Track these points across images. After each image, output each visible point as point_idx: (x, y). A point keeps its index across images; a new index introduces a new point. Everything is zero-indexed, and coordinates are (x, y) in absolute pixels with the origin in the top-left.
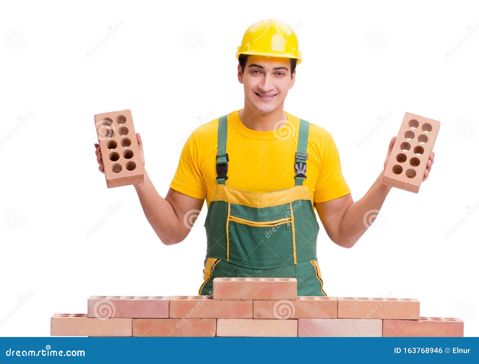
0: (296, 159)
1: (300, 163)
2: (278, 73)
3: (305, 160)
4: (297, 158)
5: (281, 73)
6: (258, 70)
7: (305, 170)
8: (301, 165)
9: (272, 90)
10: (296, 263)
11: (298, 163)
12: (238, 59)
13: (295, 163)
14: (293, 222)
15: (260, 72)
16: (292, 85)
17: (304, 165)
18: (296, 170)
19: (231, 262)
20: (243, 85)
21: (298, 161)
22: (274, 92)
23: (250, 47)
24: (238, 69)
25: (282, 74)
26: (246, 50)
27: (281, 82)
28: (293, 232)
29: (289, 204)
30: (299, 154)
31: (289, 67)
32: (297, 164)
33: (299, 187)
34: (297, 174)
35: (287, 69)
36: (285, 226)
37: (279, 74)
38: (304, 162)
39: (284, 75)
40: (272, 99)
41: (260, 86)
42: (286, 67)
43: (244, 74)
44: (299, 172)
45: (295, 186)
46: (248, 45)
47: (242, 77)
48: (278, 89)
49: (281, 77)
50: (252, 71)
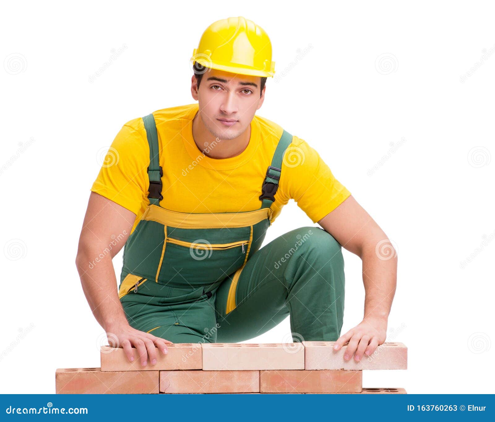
1: (270, 183)
6: (220, 85)
13: (263, 183)
15: (221, 88)
17: (275, 186)
18: (263, 191)
21: (268, 180)
29: (250, 227)
31: (259, 84)
32: (266, 185)
35: (256, 86)
43: (199, 89)
44: (266, 194)
45: (261, 208)
47: (197, 92)
49: (248, 95)
50: (212, 86)
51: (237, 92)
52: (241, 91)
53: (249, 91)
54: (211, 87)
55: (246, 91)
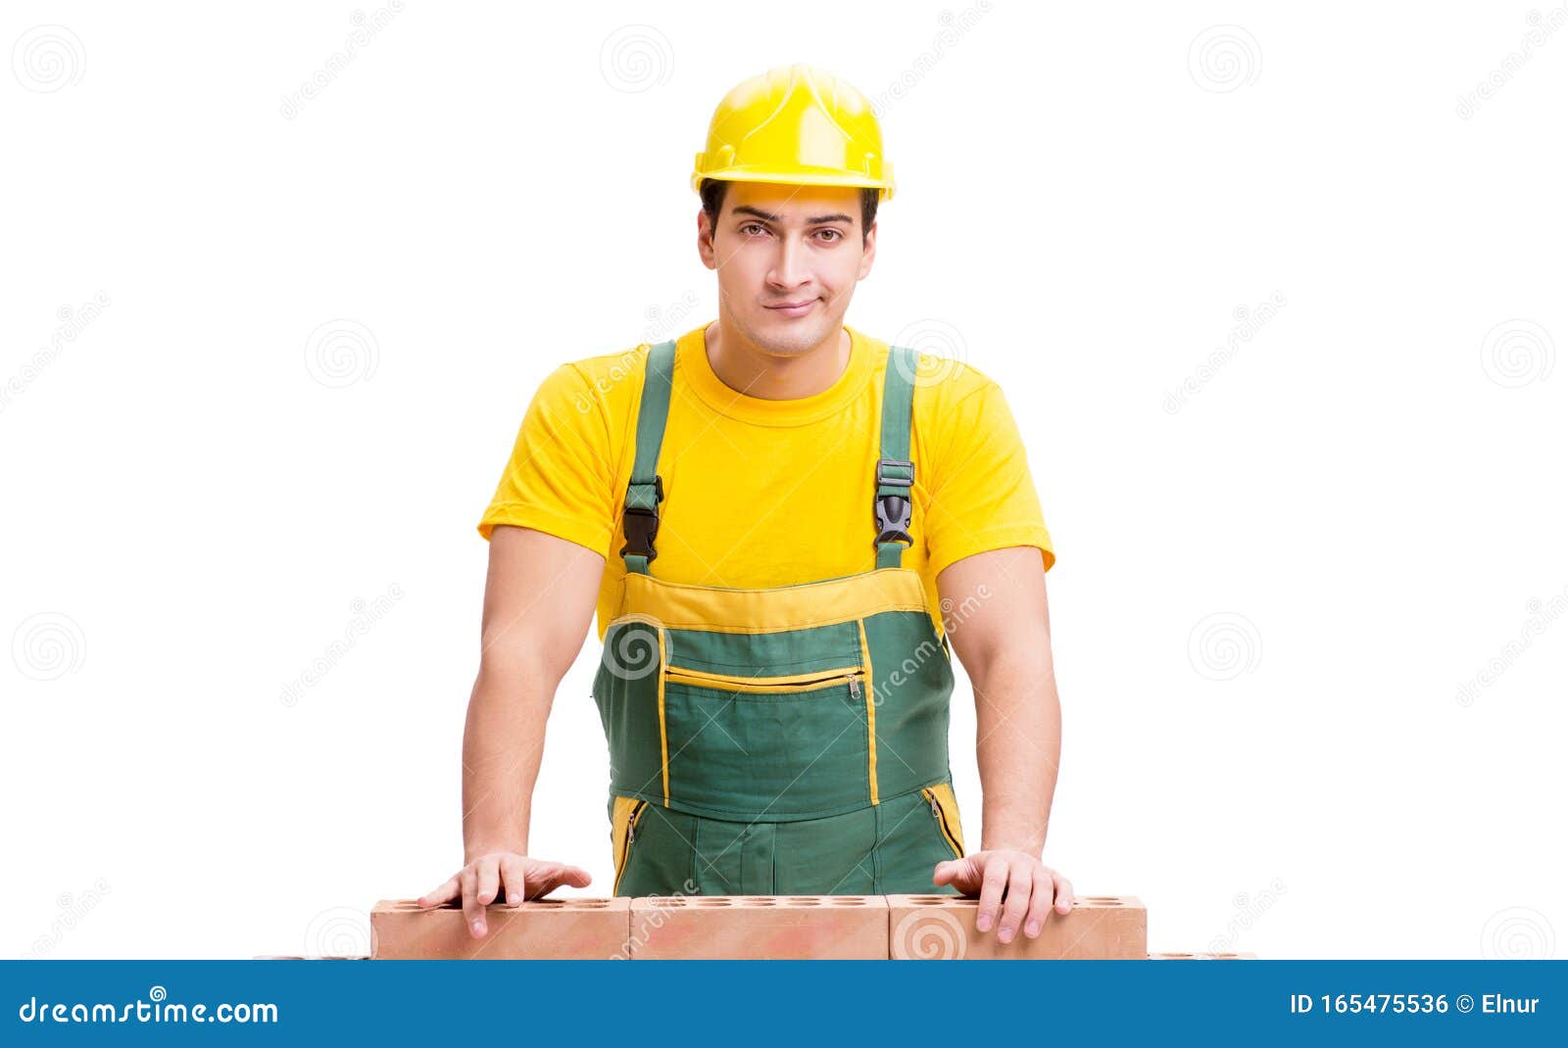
0: (878, 485)
1: (891, 496)
2: (821, 231)
3: (908, 486)
4: (880, 484)
5: (832, 232)
6: (761, 223)
7: (908, 519)
8: (895, 501)
10: (875, 801)
11: (886, 498)
12: (698, 192)
13: (875, 497)
14: (868, 678)
15: (766, 231)
16: (868, 267)
17: (905, 502)
18: (877, 519)
19: (676, 806)
20: (715, 272)
21: (884, 491)
22: (813, 292)
23: (734, 155)
24: (700, 225)
25: (835, 237)
26: (722, 164)
27: (833, 261)
28: (869, 709)
29: (855, 623)
30: (886, 469)
31: (855, 213)
32: (882, 502)
33: (888, 574)
34: (882, 533)
35: (848, 220)
36: (845, 690)
37: (827, 234)
38: (902, 492)
39: (840, 236)
42: (847, 214)
43: (716, 238)
44: (889, 526)
45: (876, 568)
46: (728, 148)
47: (712, 250)
48: (823, 279)
49: (833, 242)
50: (742, 226)
51: (806, 238)
52: (815, 236)
53: (835, 235)
54: (742, 231)
55: (827, 235)
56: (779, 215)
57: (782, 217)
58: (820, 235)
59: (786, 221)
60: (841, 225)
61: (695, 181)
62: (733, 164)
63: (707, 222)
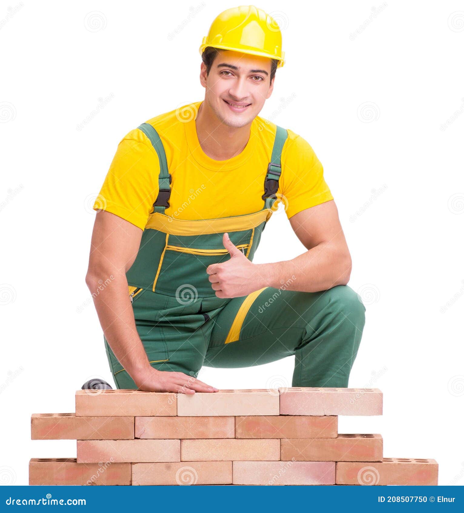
1: (272, 179)
2: (254, 76)
3: (279, 175)
4: (268, 173)
5: (259, 77)
9: (245, 98)
11: (270, 180)
13: (265, 180)
15: (232, 74)
16: (270, 94)
18: (265, 189)
19: (158, 291)
21: (269, 176)
22: (248, 102)
23: (222, 38)
24: (202, 68)
25: (260, 79)
26: (216, 42)
30: (272, 167)
31: (269, 70)
32: (268, 182)
35: (266, 73)
37: (257, 78)
38: (277, 178)
40: (244, 110)
41: (231, 92)
42: (266, 70)
43: (209, 75)
46: (219, 35)
47: (206, 79)
48: (253, 96)
49: (259, 82)
50: (222, 72)
51: (248, 79)
52: (252, 78)
56: (238, 67)
57: (240, 68)
58: (254, 78)
59: (241, 70)
60: (263, 75)
61: (202, 48)
62: (222, 42)
63: (205, 67)
